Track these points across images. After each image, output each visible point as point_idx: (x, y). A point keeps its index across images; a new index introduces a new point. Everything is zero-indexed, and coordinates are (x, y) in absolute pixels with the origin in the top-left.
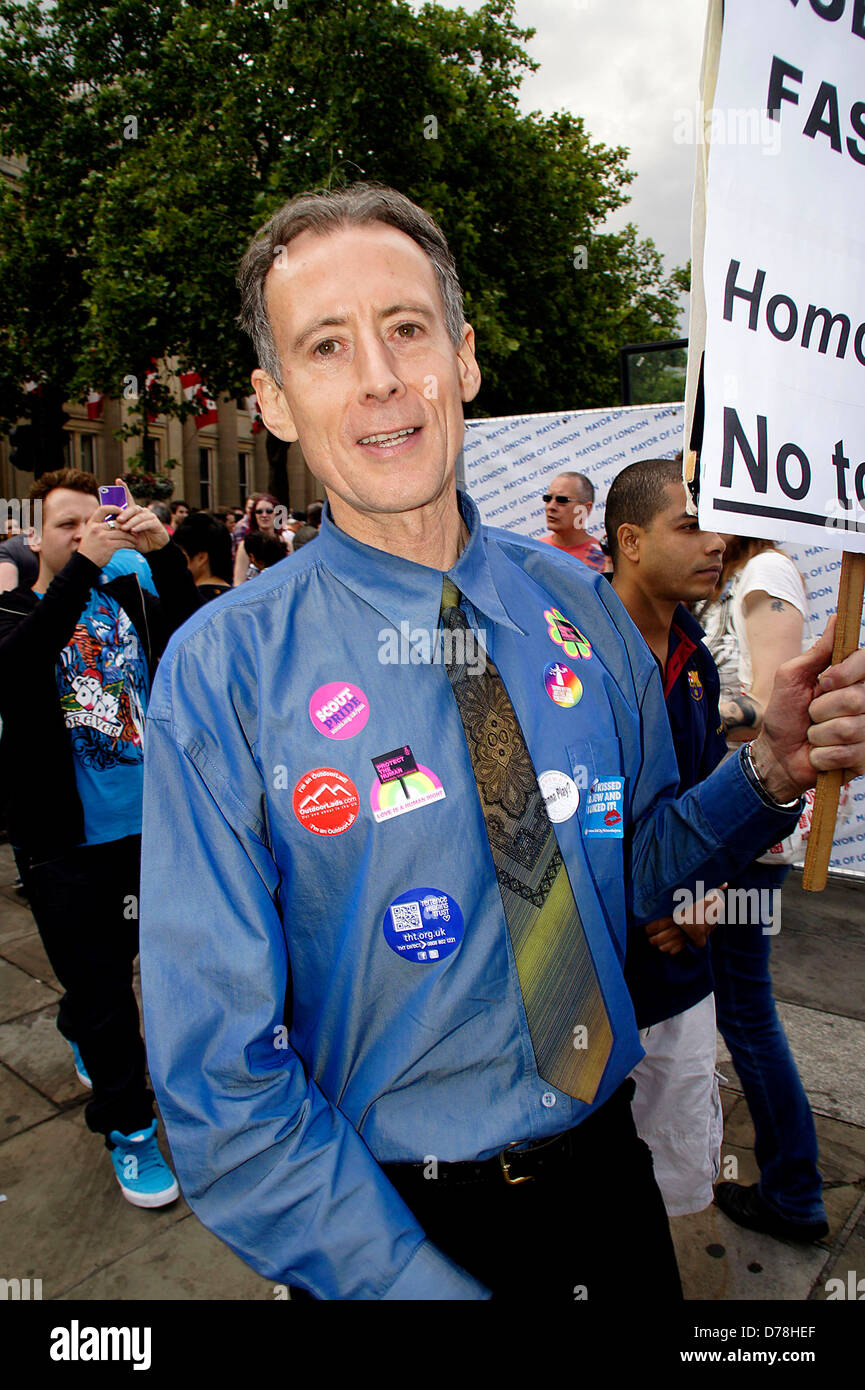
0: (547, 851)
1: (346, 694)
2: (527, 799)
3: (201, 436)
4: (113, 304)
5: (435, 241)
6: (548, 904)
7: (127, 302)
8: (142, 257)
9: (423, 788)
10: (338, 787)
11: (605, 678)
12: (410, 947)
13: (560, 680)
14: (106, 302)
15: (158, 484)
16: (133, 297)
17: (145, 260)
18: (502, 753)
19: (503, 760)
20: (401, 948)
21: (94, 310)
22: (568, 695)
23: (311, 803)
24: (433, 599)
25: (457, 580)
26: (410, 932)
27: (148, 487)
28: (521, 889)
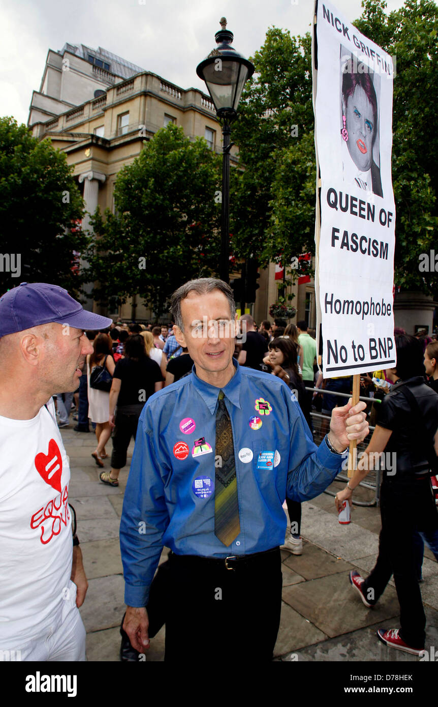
0: (232, 472)
1: (190, 421)
2: (229, 457)
3: (307, 286)
4: (286, 219)
5: (229, 292)
6: (228, 487)
7: (294, 218)
8: (304, 197)
9: (207, 449)
10: (185, 447)
11: (274, 422)
12: (199, 493)
13: (255, 421)
14: (283, 217)
15: (288, 310)
16: (297, 215)
17: (305, 198)
18: (225, 442)
19: (225, 445)
20: (196, 493)
21: (277, 222)
22: (256, 426)
23: (178, 451)
24: (217, 397)
25: (224, 391)
26: (199, 488)
27: (283, 311)
28: (221, 481)
